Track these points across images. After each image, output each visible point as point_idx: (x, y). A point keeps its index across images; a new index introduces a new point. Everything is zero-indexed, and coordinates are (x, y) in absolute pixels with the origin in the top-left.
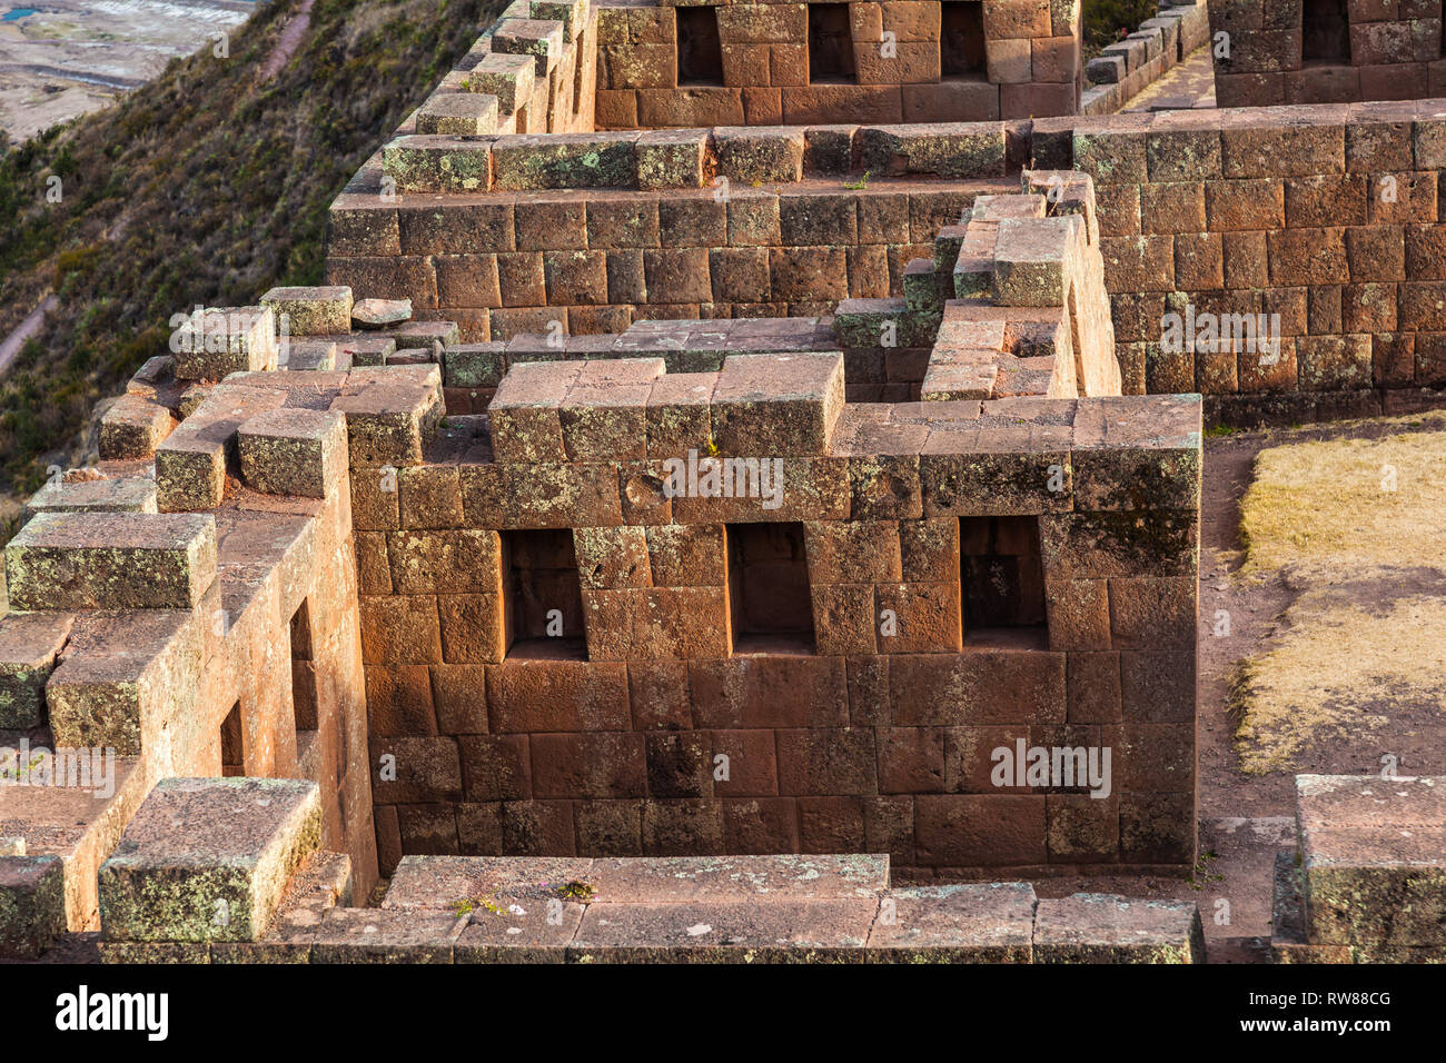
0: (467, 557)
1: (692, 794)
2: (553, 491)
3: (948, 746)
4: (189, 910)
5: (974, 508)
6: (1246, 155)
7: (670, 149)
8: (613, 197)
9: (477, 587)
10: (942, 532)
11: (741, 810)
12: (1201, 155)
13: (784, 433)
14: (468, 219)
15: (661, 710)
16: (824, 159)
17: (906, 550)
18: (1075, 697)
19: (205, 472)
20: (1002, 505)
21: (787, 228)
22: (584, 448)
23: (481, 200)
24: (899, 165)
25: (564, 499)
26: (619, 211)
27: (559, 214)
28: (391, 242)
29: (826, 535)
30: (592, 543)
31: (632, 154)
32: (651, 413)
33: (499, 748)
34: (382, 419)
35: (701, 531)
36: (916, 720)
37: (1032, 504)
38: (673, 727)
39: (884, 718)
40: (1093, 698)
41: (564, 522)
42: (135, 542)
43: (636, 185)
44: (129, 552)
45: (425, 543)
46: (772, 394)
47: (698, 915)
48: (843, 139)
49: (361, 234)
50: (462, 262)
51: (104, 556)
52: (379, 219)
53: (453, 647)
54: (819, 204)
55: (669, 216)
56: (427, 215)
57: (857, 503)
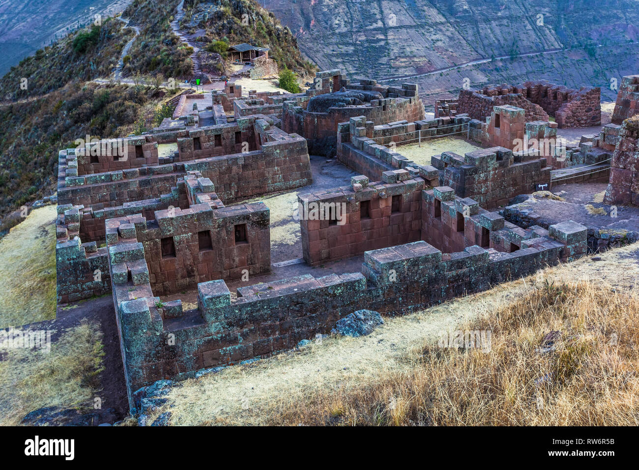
0: (156, 244)
1: (194, 276)
2: (170, 231)
3: (234, 261)
5: (236, 223)
6: (213, 165)
7: (118, 174)
8: (109, 183)
9: (157, 248)
10: (232, 227)
11: (202, 277)
12: (206, 166)
13: (207, 216)
14: (84, 190)
15: (189, 263)
16: (143, 173)
17: (227, 232)
18: (253, 250)
19: (116, 237)
20: (241, 223)
21: (140, 186)
22: (175, 223)
23: (85, 186)
24: (156, 173)
25: (172, 232)
26: (111, 185)
27: (100, 187)
28: (70, 195)
29: (213, 231)
30: (176, 238)
31: (111, 176)
32: (185, 216)
33: (162, 274)
34: (140, 223)
35: (194, 234)
36: (229, 258)
37: (246, 222)
38: (191, 266)
39: (224, 258)
40: (256, 250)
41: (172, 236)
42: (134, 249)
43: (112, 181)
44: (133, 251)
45: (148, 243)
46: (204, 210)
47: (295, 287)
48: (145, 169)
49: (64, 195)
50: (84, 197)
51: (129, 252)
52: (67, 192)
53: (154, 259)
54: (145, 180)
55: (120, 185)
56: (76, 190)
57: (219, 225)
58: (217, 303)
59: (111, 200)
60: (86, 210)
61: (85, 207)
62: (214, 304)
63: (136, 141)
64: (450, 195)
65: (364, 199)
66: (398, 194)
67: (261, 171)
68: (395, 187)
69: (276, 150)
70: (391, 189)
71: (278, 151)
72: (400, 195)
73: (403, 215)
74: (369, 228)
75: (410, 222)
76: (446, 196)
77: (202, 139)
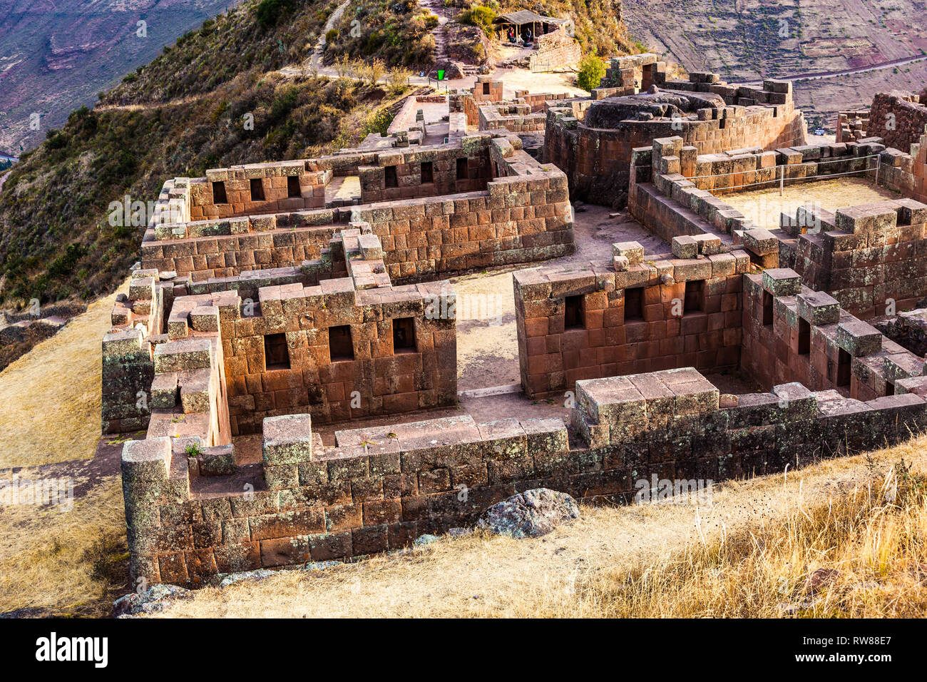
0: (255, 343)
1: (321, 402)
2: (279, 323)
3: (391, 381)
4: (292, 455)
5: (396, 316)
6: (399, 214)
7: (239, 223)
8: (225, 237)
9: (258, 352)
10: (388, 323)
11: (335, 405)
12: (387, 215)
13: (344, 301)
14: (183, 247)
15: (312, 380)
16: (282, 223)
17: (379, 329)
18: (425, 364)
19: (183, 327)
20: (404, 315)
21: (275, 244)
22: (288, 310)
23: (187, 241)
24: (303, 223)
25: (283, 325)
26: (227, 241)
27: (210, 243)
28: (161, 255)
29: (357, 327)
30: (291, 336)
31: (229, 225)
32: (307, 299)
33: (266, 396)
34: (229, 307)
35: (322, 330)
36: (383, 375)
37: (412, 314)
38: (315, 385)
39: (373, 375)
40: (430, 364)
41: (283, 331)
42: (193, 350)
43: (230, 233)
44: (191, 353)
45: (243, 341)
46: (340, 291)
47: (434, 437)
48: (286, 217)
49: (151, 253)
50: (182, 259)
51: (183, 355)
52: (156, 249)
53: (252, 369)
54: (284, 235)
55: (241, 242)
56: (171, 246)
57: (365, 318)
58: (285, 455)
59: (227, 265)
60: (179, 280)
61: (179, 276)
62: (281, 456)
63: (289, 169)
64: (793, 285)
65: (633, 283)
66: (697, 278)
67: (484, 227)
68: (692, 267)
69: (511, 191)
70: (687, 268)
71: (515, 194)
72: (702, 282)
73: (706, 320)
74: (640, 337)
75: (719, 330)
76: (784, 287)
77: (399, 170)
